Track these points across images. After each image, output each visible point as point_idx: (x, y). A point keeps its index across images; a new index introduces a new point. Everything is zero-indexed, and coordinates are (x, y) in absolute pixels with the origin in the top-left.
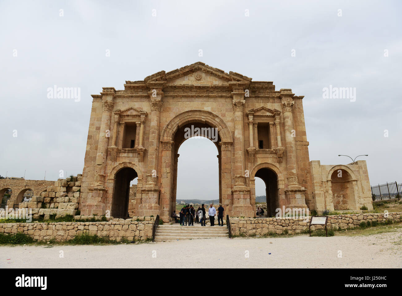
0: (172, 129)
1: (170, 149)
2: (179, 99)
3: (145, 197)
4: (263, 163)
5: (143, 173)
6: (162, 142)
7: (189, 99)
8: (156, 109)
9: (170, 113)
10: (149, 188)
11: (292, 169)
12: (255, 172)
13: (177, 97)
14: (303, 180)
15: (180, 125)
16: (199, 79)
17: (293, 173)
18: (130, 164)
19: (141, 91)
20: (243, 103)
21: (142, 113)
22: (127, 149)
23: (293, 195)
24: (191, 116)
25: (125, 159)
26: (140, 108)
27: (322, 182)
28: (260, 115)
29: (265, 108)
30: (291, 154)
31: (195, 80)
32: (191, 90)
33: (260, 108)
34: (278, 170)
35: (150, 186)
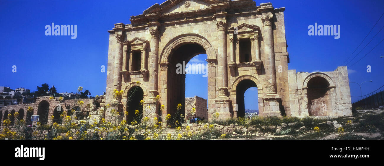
0: (167, 52)
1: (167, 69)
2: (172, 26)
4: (244, 76)
5: (147, 90)
6: (160, 64)
7: (180, 25)
8: (154, 37)
9: (165, 39)
10: (149, 101)
12: (236, 84)
13: (171, 24)
14: (282, 89)
15: (173, 48)
17: (269, 83)
18: (137, 84)
19: (143, 23)
20: (224, 22)
21: (143, 41)
22: (135, 72)
23: (267, 103)
24: (182, 40)
25: (134, 79)
26: (143, 37)
27: (296, 90)
28: (243, 32)
29: (246, 25)
30: (268, 65)
31: (185, 7)
33: (241, 25)
34: (257, 81)
35: (151, 100)
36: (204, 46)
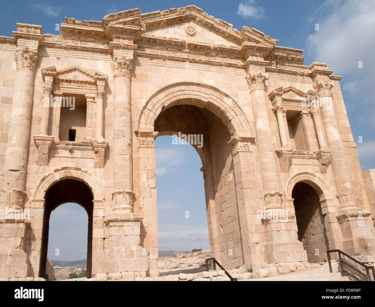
0: (154, 111)
2: (161, 63)
3: (116, 234)
4: (302, 174)
5: (104, 189)
6: (137, 133)
7: (177, 64)
8: (126, 74)
9: (147, 85)
11: (345, 183)
12: (292, 187)
13: (158, 58)
14: (358, 200)
15: (166, 105)
16: (192, 33)
17: (347, 188)
18: (76, 171)
19: (92, 42)
20: (265, 77)
21: (100, 77)
23: (354, 222)
24: (184, 93)
25: (67, 161)
28: (288, 99)
29: (293, 89)
30: (341, 159)
31: (186, 34)
32: (181, 50)
33: (287, 88)
34: (323, 184)
35: (124, 212)
36: (228, 112)
